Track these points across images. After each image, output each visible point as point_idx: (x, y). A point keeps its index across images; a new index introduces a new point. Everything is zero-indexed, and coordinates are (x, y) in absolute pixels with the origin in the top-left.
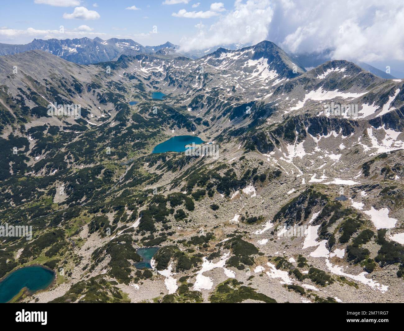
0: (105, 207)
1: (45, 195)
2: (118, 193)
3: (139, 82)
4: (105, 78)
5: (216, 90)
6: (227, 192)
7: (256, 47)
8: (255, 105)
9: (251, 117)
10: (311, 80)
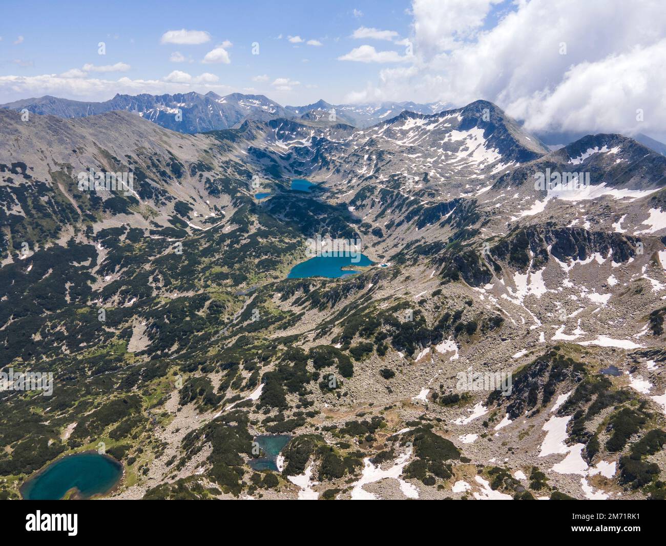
0: (208, 363)
1: (116, 337)
2: (230, 340)
3: (273, 163)
4: (219, 156)
5: (396, 178)
6: (409, 350)
7: (465, 110)
8: (461, 204)
9: (453, 225)
10: (558, 165)
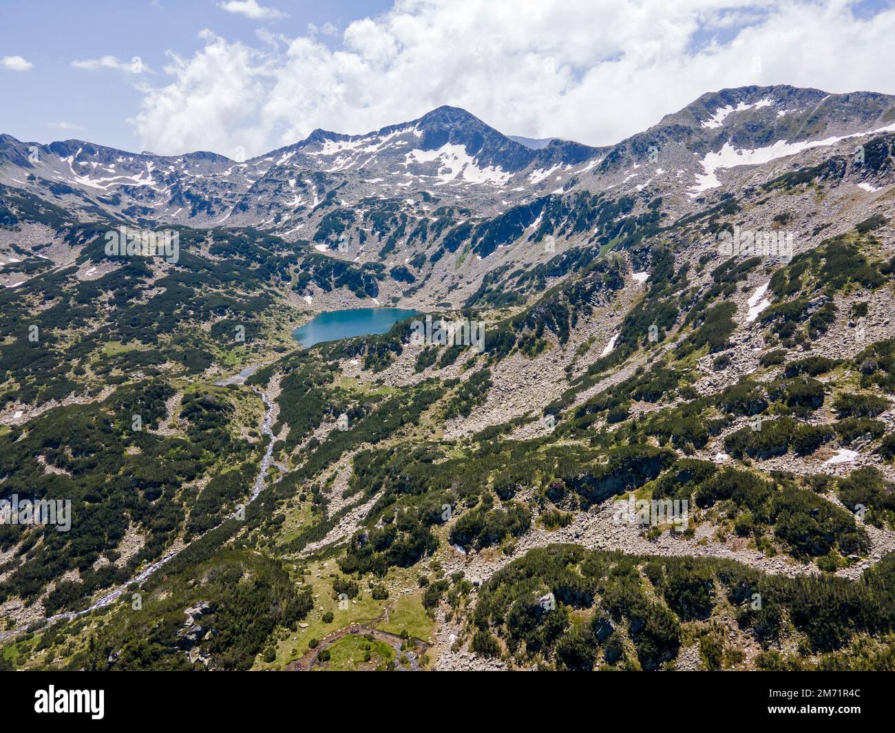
7: (424, 122)
10: (692, 130)
